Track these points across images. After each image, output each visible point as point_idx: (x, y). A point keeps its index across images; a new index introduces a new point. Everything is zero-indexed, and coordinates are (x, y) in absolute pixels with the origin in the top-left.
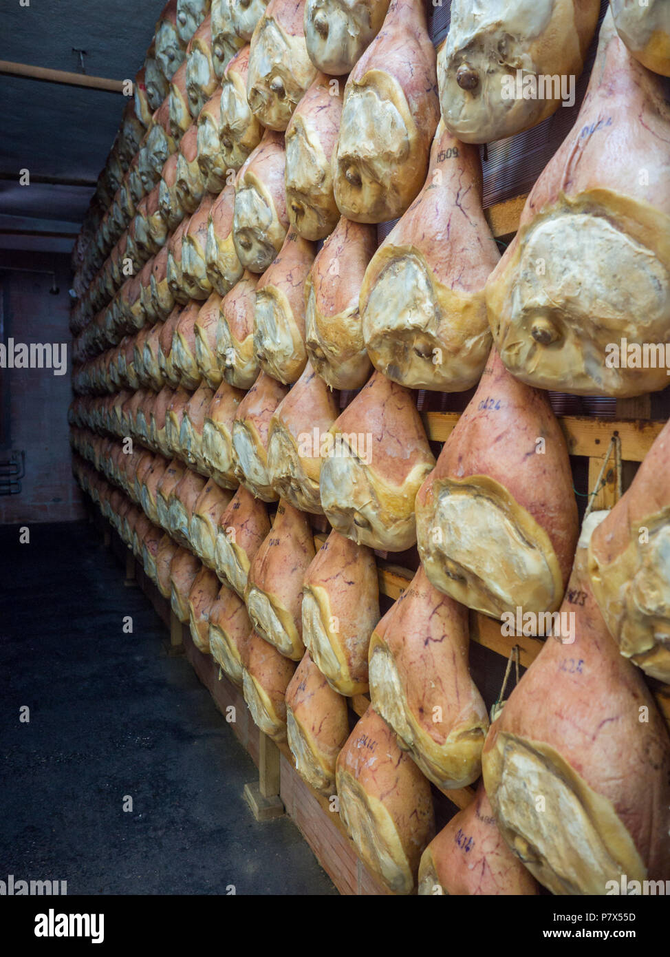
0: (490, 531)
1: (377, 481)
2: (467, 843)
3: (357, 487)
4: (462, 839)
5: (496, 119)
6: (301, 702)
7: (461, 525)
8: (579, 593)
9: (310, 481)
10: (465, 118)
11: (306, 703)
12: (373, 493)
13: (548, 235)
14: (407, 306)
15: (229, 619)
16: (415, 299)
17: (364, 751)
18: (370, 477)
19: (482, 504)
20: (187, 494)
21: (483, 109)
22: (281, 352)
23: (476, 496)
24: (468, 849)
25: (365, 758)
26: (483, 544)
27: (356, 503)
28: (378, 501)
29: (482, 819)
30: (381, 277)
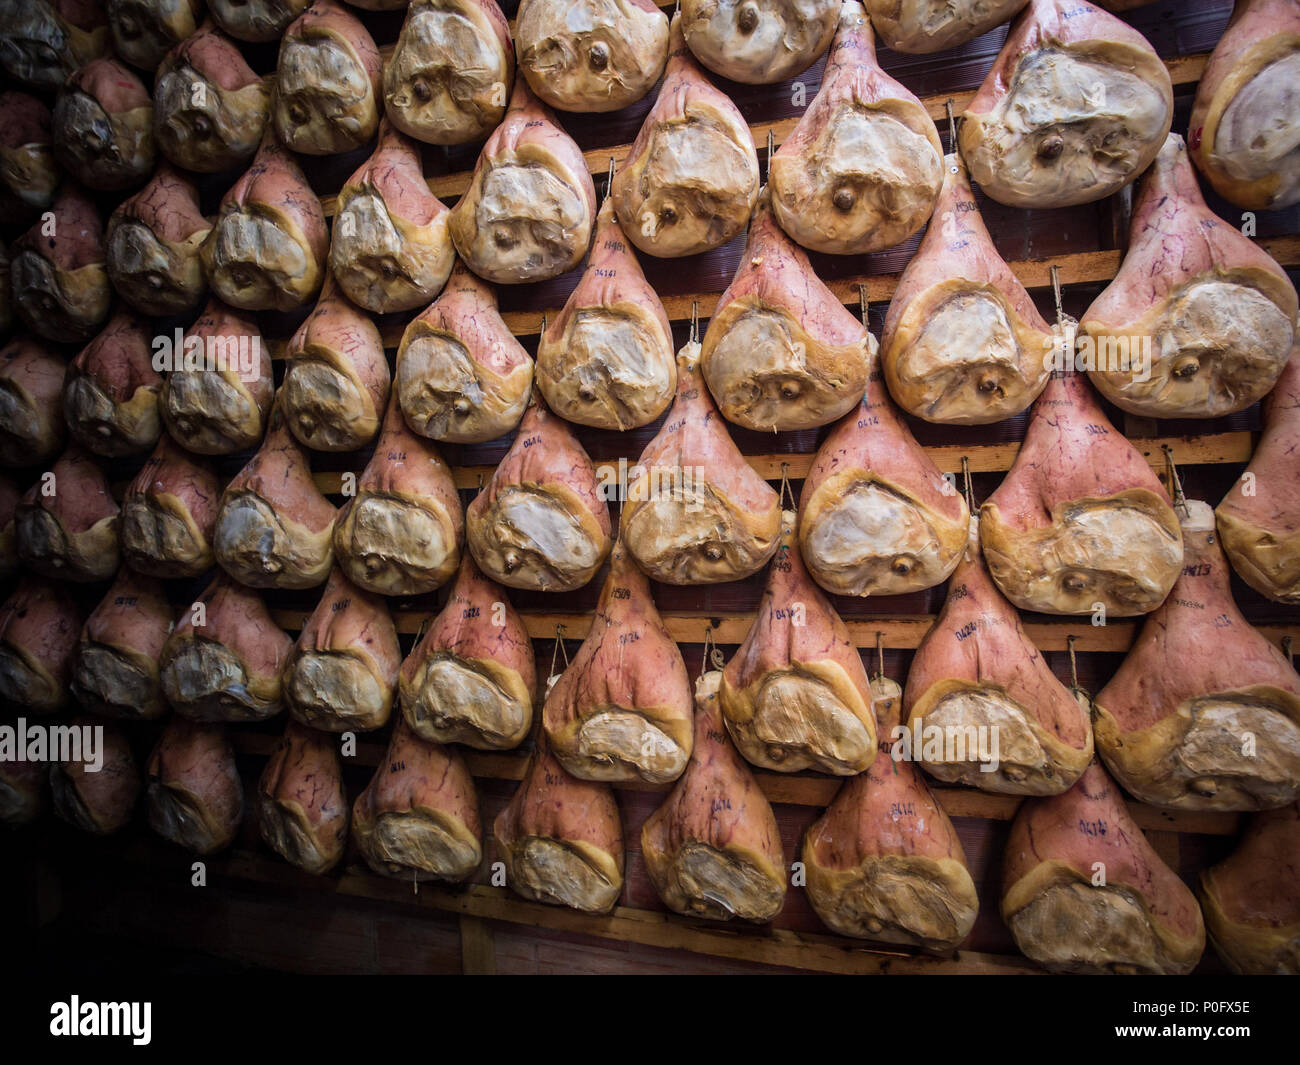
0: (1140, 535)
1: (938, 518)
2: (1098, 826)
3: (910, 530)
4: (1091, 827)
5: (1066, 191)
6: (735, 823)
7: (1110, 536)
8: (1200, 567)
9: (755, 541)
10: (1029, 181)
11: (742, 821)
12: (932, 532)
13: (1209, 294)
14: (988, 340)
15: (440, 789)
16: (995, 334)
17: (905, 819)
18: (927, 516)
19: (1127, 514)
20: (234, 629)
21: (1057, 179)
22: (653, 388)
23: (1119, 509)
24: (1103, 832)
25: (912, 826)
26: (1135, 548)
27: (912, 547)
28: (938, 539)
29: (1097, 798)
30: (940, 309)
